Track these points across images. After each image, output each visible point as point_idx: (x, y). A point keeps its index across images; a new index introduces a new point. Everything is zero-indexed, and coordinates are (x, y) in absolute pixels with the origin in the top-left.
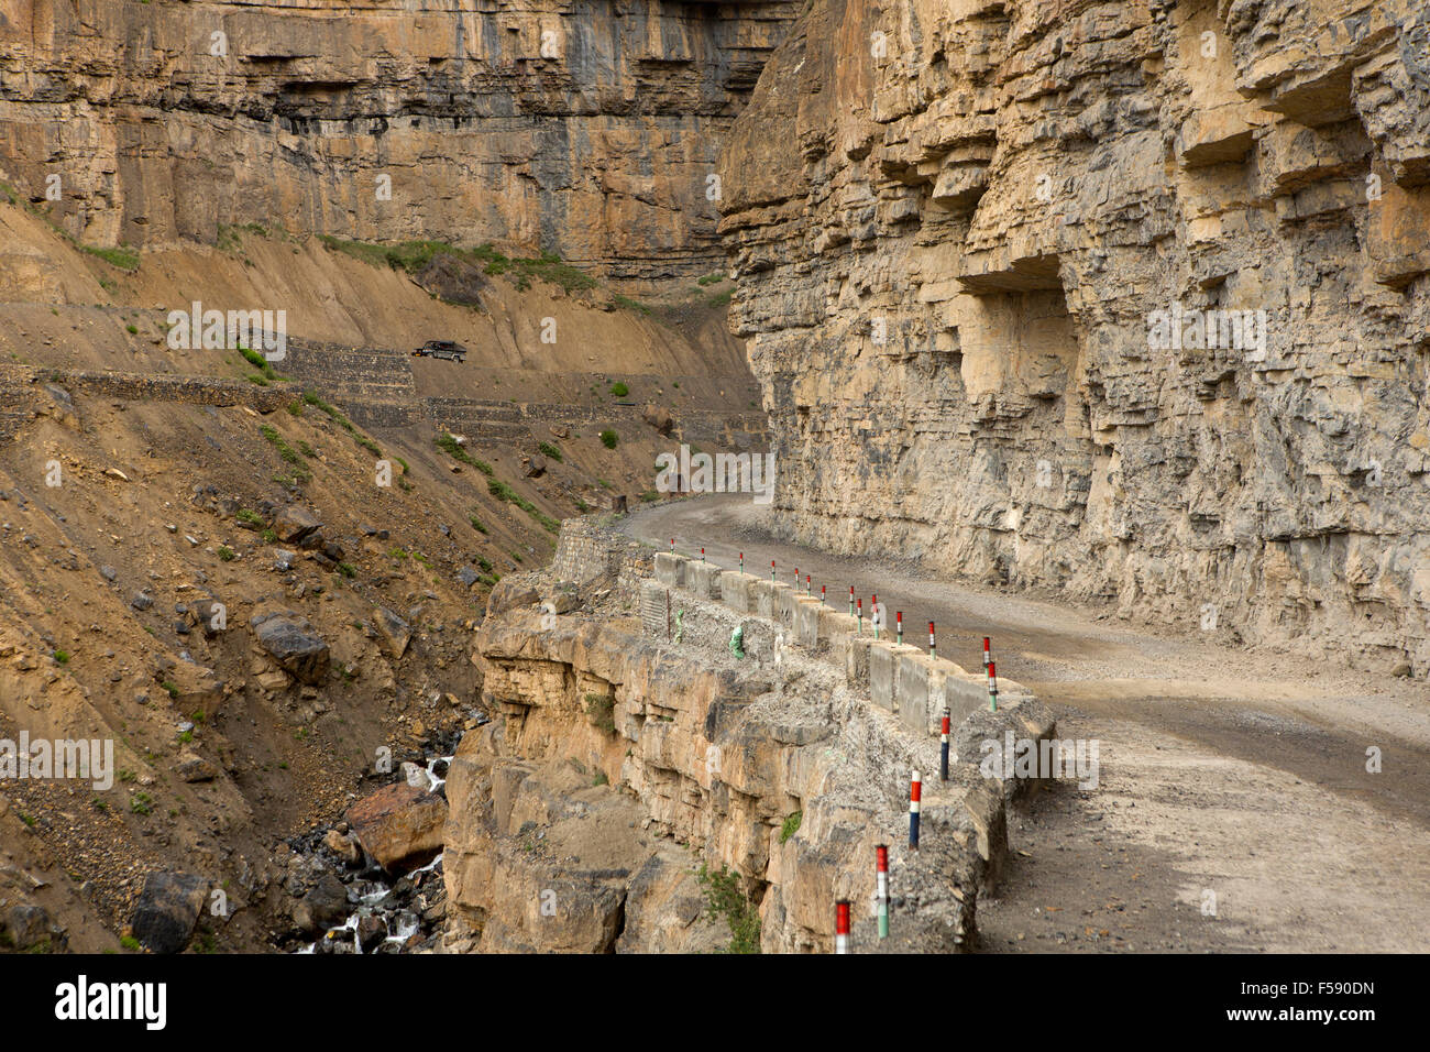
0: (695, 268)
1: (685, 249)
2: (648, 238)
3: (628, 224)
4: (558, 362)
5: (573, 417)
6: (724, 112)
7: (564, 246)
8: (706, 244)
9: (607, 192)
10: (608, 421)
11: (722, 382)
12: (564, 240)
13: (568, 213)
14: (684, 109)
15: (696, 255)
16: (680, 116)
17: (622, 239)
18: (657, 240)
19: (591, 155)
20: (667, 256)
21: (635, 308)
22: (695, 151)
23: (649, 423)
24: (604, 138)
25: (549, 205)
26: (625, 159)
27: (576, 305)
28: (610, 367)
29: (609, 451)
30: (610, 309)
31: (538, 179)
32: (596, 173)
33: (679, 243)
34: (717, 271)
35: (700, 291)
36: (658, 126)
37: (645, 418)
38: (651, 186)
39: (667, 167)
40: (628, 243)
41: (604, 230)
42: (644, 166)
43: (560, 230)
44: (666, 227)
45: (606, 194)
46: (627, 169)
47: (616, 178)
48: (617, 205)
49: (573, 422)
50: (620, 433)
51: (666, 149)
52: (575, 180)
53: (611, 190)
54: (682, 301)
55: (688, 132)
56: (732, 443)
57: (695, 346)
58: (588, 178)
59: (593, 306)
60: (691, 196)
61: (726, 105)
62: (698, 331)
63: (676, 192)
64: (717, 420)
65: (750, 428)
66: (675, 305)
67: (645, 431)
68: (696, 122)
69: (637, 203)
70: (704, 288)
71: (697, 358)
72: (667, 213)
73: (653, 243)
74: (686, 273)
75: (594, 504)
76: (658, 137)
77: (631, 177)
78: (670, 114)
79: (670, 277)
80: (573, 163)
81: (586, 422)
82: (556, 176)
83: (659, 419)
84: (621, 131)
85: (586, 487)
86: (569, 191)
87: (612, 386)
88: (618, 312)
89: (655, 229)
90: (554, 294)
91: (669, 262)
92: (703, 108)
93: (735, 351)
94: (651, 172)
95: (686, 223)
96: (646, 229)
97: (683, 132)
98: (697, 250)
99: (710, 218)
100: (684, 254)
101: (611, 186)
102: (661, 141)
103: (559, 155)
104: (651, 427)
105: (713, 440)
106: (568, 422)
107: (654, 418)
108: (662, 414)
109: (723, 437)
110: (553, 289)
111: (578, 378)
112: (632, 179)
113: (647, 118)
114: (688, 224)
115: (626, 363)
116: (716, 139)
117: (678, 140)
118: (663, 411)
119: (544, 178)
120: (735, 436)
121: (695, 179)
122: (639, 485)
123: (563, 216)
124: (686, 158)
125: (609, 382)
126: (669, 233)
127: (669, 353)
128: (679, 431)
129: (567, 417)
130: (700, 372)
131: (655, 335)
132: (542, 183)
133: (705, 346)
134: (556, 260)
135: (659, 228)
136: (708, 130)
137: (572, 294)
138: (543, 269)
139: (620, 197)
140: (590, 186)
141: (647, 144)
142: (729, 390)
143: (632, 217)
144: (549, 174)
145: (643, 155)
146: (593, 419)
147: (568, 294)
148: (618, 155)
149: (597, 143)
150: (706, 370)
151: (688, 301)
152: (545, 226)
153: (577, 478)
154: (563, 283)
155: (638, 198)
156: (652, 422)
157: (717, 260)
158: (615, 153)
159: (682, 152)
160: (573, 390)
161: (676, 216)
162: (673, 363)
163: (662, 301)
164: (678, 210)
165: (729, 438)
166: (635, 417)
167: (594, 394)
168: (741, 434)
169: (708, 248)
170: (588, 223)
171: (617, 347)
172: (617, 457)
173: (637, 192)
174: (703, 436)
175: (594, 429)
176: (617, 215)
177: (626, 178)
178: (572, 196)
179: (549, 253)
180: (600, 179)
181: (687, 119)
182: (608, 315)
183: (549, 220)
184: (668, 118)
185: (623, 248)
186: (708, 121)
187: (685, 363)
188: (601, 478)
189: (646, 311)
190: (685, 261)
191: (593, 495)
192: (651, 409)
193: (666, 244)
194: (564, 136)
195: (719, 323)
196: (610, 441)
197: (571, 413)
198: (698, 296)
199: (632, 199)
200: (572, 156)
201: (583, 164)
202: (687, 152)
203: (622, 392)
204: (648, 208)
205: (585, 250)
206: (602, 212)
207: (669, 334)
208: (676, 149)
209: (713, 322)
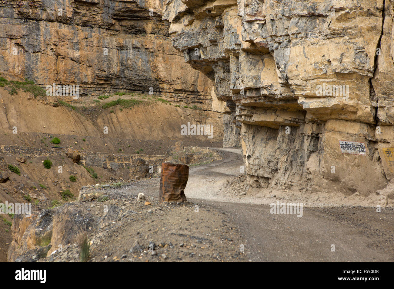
0: (97, 92)
1: (93, 83)
2: (76, 77)
3: (67, 70)
4: (28, 128)
5: (29, 153)
6: (112, 28)
7: (36, 77)
8: (102, 82)
9: (58, 55)
10: (48, 155)
11: (106, 139)
12: (36, 75)
13: (39, 62)
14: (94, 24)
15: (98, 87)
16: (92, 28)
17: (64, 76)
18: (80, 78)
19: (51, 38)
20: (85, 86)
21: (68, 106)
22: (99, 42)
23: (69, 157)
24: (57, 32)
25: (29, 59)
26: (67, 42)
27: (39, 103)
28: (54, 131)
29: (47, 170)
30: (56, 106)
31: (25, 47)
32: (53, 47)
33: (90, 81)
34: (107, 94)
35: (99, 102)
36: (83, 31)
37: (67, 154)
38: (78, 55)
39: (86, 47)
40: (66, 79)
41: (56, 72)
42: (76, 46)
43: (34, 70)
44: (84, 73)
45: (57, 56)
46: (67, 46)
47: (62, 50)
48: (62, 61)
49: (29, 155)
50: (53, 161)
51: (86, 40)
52: (43, 49)
53: (60, 55)
54: (90, 105)
55: (96, 34)
56: (109, 167)
57: (95, 124)
58: (49, 49)
59: (47, 104)
60: (96, 61)
61: (113, 25)
62: (97, 118)
63: (89, 59)
64: (103, 156)
65: (118, 161)
66: (87, 106)
67: (66, 161)
68: (100, 31)
69: (71, 62)
70: (101, 100)
71: (95, 129)
72: (85, 67)
73: (78, 79)
74: (93, 94)
75: (35, 197)
76: (82, 35)
77: (69, 50)
78: (88, 26)
79: (86, 95)
80: (42, 41)
81: (36, 156)
82: (34, 46)
83: (74, 155)
84: (65, 30)
85: (31, 188)
86: (40, 54)
87: (52, 139)
88: (59, 107)
89: (79, 73)
90: (28, 97)
91: (86, 88)
92: (102, 25)
93: (113, 128)
94: (78, 49)
95: (94, 72)
96: (75, 73)
97: (93, 34)
98: (98, 84)
99: (104, 71)
100: (92, 86)
101: (59, 53)
102: (83, 36)
103: (35, 37)
104: (70, 159)
105: (100, 166)
106: (27, 155)
107: (72, 155)
108: (75, 153)
109: (105, 165)
110: (28, 95)
111: (36, 135)
112: (70, 51)
113: (78, 26)
114: (94, 73)
115: (62, 130)
116: (108, 38)
117: (91, 37)
118: (76, 151)
119: (28, 47)
120: (111, 164)
121: (98, 54)
122: (61, 187)
123: (36, 64)
124: (94, 44)
125: (51, 137)
126: (86, 76)
127: (82, 126)
128: (84, 161)
129: (26, 153)
130: (97, 135)
131: (77, 118)
132: (27, 49)
133: (100, 124)
134: (32, 83)
135: (82, 73)
136: (105, 34)
137: (38, 98)
138: (25, 86)
139: (64, 58)
140: (50, 53)
141: (77, 37)
142: (109, 143)
143: (69, 67)
144: (29, 45)
145: (75, 41)
146: (40, 154)
147: (35, 98)
148: (63, 40)
149: (54, 34)
150: (99, 135)
151: (93, 105)
152: (27, 68)
153: (27, 183)
154: (33, 92)
155: (72, 60)
156: (70, 157)
157: (107, 89)
158: (62, 39)
159: (92, 42)
160: (32, 141)
161: (89, 69)
162: (84, 131)
163: (81, 105)
164: (90, 66)
165: (108, 165)
166: (62, 154)
167: (43, 142)
168: (113, 163)
169: (103, 84)
170: (48, 68)
171: (58, 122)
172: (51, 173)
173: (72, 57)
174: (96, 164)
175: (40, 159)
176: (62, 65)
177: (66, 50)
178: (41, 56)
179: (29, 80)
180: (54, 50)
181: (96, 29)
182: (55, 108)
183: (29, 65)
184: (87, 28)
185: (64, 81)
186: (104, 31)
187: (90, 131)
188: (41, 183)
189: (73, 108)
190: (93, 89)
191: (35, 192)
192: (70, 151)
193: (84, 80)
194: (38, 29)
195: (106, 115)
196: (48, 165)
197: (29, 151)
198: (98, 104)
199: (69, 59)
200: (42, 38)
201: (47, 42)
202: (95, 42)
203: (57, 142)
204: (76, 64)
205: (46, 80)
206: (55, 64)
207: (83, 118)
208: (90, 40)
209: (104, 114)
